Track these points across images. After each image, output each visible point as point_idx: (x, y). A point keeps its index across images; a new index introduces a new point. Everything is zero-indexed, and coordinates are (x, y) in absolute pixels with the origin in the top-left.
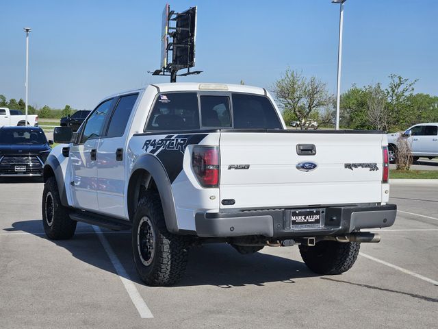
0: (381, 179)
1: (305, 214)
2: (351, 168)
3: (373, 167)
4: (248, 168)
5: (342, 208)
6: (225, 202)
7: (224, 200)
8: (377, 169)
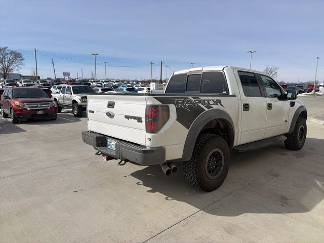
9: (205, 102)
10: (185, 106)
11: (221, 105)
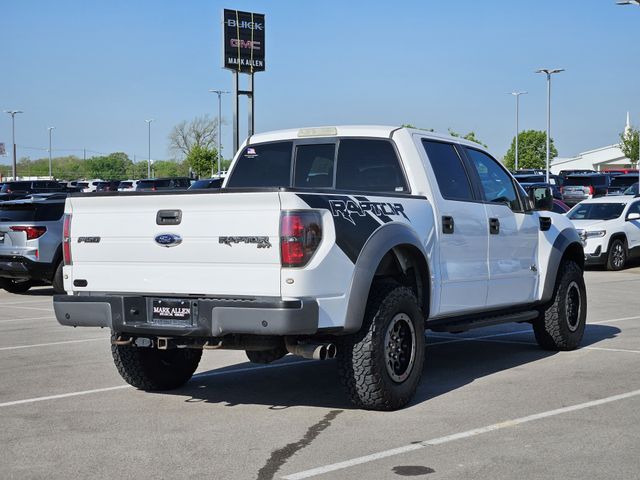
0: (279, 261)
1: (171, 306)
2: (228, 243)
3: (263, 242)
4: (98, 241)
7: (75, 280)
8: (269, 246)
9: (377, 208)
10: (346, 214)
11: (405, 216)
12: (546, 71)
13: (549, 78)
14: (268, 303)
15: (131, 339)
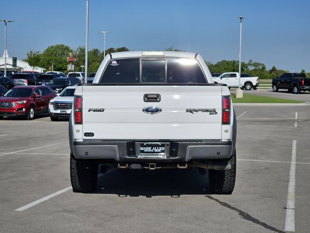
0: (221, 121)
1: (152, 146)
2: (191, 112)
3: (213, 112)
4: (103, 111)
5: (180, 142)
6: (86, 134)
7: (85, 133)
8: (216, 113)
12: (4, 21)
13: (6, 24)
14: (217, 142)
15: (127, 165)
